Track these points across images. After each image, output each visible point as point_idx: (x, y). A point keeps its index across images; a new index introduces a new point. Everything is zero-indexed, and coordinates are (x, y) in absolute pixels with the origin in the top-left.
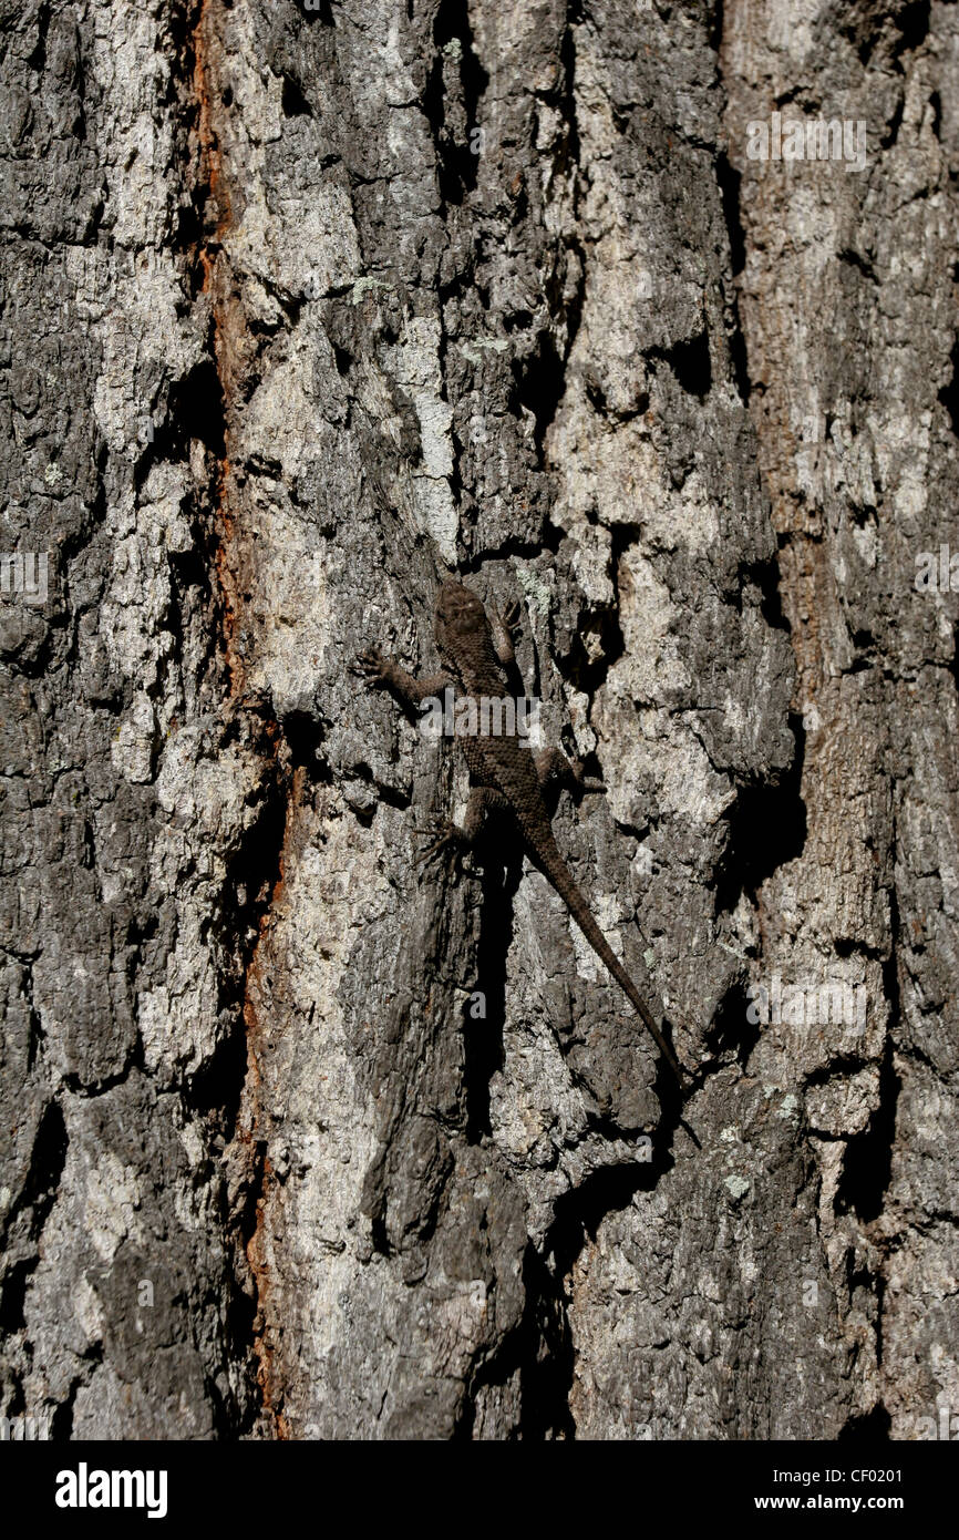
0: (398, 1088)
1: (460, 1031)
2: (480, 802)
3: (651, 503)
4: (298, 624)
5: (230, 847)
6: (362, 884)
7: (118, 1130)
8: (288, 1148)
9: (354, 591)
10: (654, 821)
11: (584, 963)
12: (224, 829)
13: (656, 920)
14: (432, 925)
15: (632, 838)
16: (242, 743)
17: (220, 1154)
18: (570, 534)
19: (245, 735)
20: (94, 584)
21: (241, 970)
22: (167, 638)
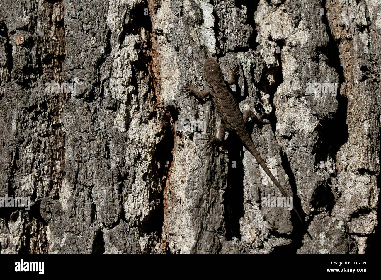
0: (200, 222)
1: (222, 203)
2: (223, 129)
3: (288, 32)
4: (170, 79)
5: (152, 150)
6: (191, 159)
7: (117, 239)
8: (174, 244)
9: (183, 66)
10: (293, 133)
11: (264, 179)
12: (149, 144)
13: (296, 166)
14: (208, 169)
15: (287, 140)
16: (158, 118)
17: (154, 246)
18: (261, 44)
19: (158, 116)
20: (108, 72)
21: (161, 189)
22: (131, 88)
